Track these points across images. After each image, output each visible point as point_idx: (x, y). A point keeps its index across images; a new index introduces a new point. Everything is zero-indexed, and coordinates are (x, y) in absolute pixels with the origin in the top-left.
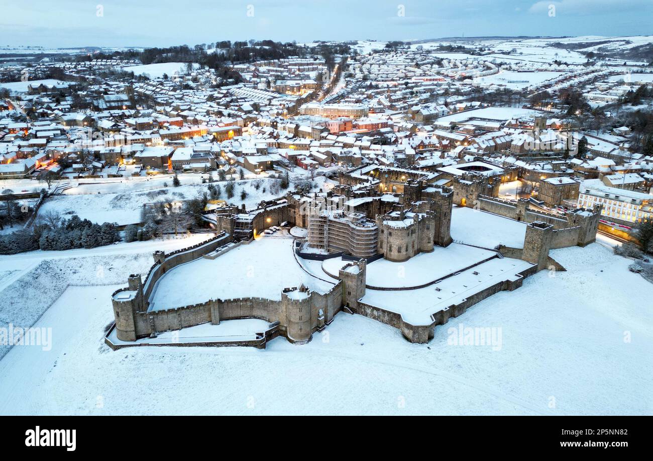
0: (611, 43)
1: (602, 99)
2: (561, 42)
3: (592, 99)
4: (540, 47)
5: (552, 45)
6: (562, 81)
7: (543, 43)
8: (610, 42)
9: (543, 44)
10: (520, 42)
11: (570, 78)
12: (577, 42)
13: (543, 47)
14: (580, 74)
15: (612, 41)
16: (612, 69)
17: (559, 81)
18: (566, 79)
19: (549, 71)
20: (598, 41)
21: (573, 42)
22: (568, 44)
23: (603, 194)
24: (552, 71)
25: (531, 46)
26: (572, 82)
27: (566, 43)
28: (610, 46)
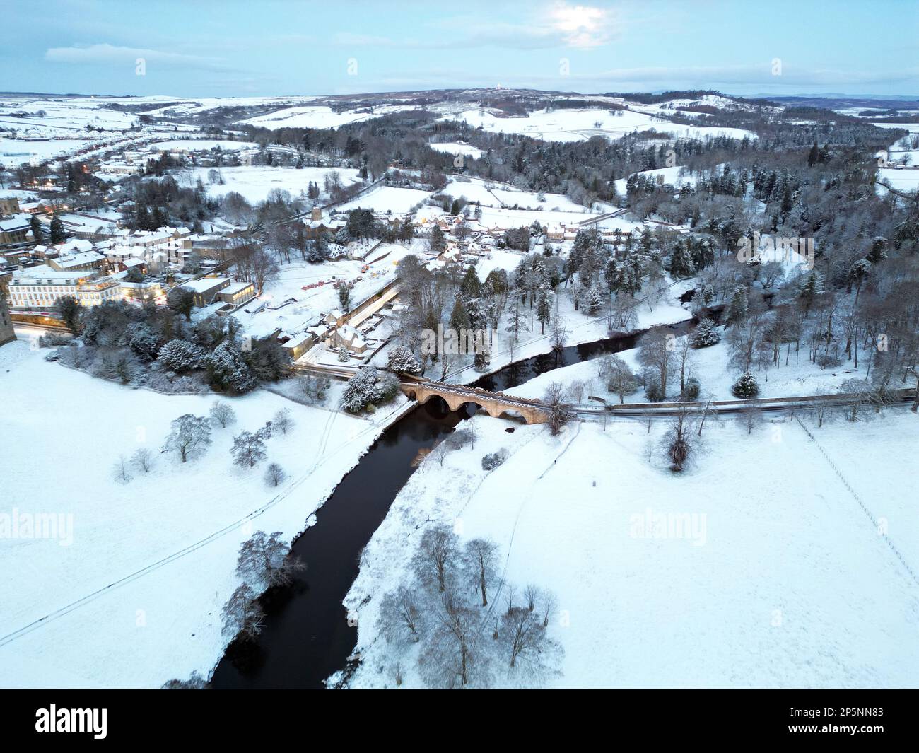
0: (180, 105)
1: (124, 171)
2: (119, 103)
3: (113, 172)
4: (88, 108)
5: (106, 107)
6: (85, 152)
7: (94, 103)
8: (178, 103)
9: (95, 105)
10: (61, 101)
11: (98, 147)
12: (139, 103)
13: (93, 109)
14: (112, 142)
15: (180, 103)
16: (155, 135)
17: (81, 152)
18: (91, 149)
19: (72, 139)
20: (165, 102)
21: (135, 103)
22: (128, 106)
23: (63, 282)
24: (76, 139)
25: (75, 107)
26: (96, 152)
27: (126, 104)
28: (178, 109)
